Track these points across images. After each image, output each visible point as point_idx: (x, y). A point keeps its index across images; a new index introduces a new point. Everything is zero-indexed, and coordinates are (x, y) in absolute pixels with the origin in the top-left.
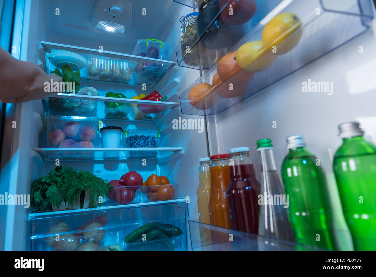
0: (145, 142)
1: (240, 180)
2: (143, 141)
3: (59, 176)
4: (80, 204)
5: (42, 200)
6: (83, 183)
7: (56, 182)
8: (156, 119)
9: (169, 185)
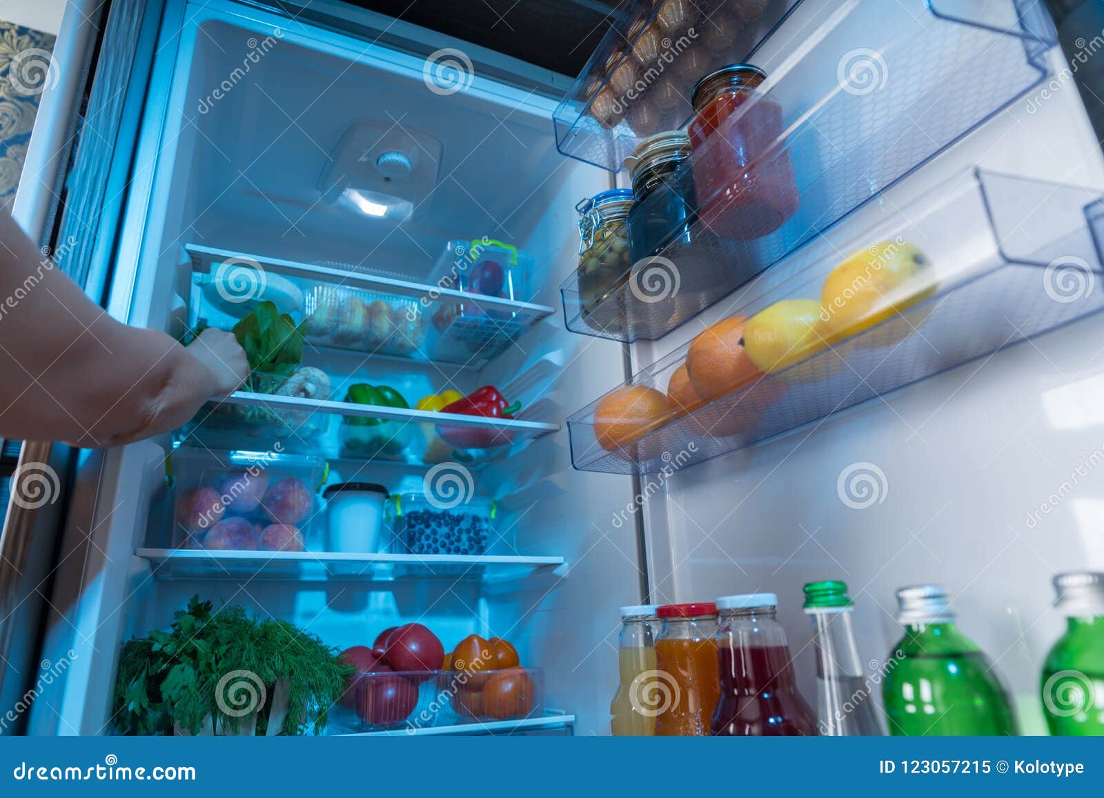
0: (451, 533)
1: (750, 695)
2: (444, 530)
3: (201, 636)
4: (257, 725)
5: (145, 705)
6: (274, 663)
7: (194, 654)
8: (484, 464)
9: (521, 671)
